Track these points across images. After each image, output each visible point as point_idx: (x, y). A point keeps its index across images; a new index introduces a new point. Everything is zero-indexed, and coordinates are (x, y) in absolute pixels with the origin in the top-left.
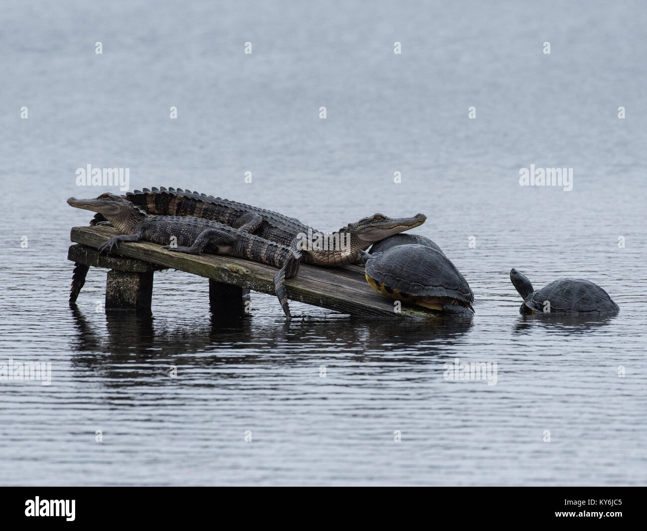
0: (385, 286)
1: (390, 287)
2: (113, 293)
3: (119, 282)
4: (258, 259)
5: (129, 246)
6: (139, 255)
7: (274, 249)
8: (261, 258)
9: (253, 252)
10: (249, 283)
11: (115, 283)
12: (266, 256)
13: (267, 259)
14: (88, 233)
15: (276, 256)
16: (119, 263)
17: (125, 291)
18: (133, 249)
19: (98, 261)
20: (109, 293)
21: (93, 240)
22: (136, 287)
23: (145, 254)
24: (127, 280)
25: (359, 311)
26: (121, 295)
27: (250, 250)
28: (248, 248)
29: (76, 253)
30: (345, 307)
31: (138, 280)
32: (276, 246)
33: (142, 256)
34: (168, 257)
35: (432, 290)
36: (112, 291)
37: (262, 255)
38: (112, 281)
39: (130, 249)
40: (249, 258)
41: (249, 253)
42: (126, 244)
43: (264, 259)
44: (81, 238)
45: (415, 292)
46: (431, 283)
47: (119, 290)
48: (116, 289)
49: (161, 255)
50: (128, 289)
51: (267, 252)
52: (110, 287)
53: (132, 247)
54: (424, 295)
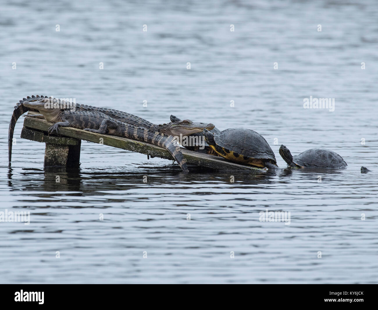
0: (234, 153)
1: (237, 154)
2: (50, 158)
3: (55, 151)
4: (132, 137)
5: (65, 129)
6: (73, 135)
7: (142, 131)
8: (134, 137)
9: (129, 133)
10: (149, 151)
11: (52, 152)
12: (138, 135)
13: (138, 137)
14: (37, 121)
15: (145, 135)
16: (57, 140)
17: (58, 157)
18: (68, 131)
19: (43, 138)
20: (48, 158)
21: (40, 125)
22: (67, 154)
23: (77, 134)
24: (61, 150)
25: (225, 167)
26: (56, 159)
27: (127, 132)
28: (126, 130)
29: (27, 134)
30: (216, 165)
31: (68, 150)
32: (143, 129)
33: (75, 135)
34: (92, 135)
35: (262, 155)
36: (50, 157)
37: (135, 135)
38: (51, 151)
39: (67, 131)
40: (126, 136)
41: (126, 133)
42: (64, 128)
43: (136, 137)
44: (32, 124)
45: (253, 156)
46: (260, 151)
47: (55, 156)
48: (53, 156)
49: (88, 135)
50: (61, 156)
51: (138, 133)
52: (49, 154)
53: (68, 130)
54: (259, 158)
